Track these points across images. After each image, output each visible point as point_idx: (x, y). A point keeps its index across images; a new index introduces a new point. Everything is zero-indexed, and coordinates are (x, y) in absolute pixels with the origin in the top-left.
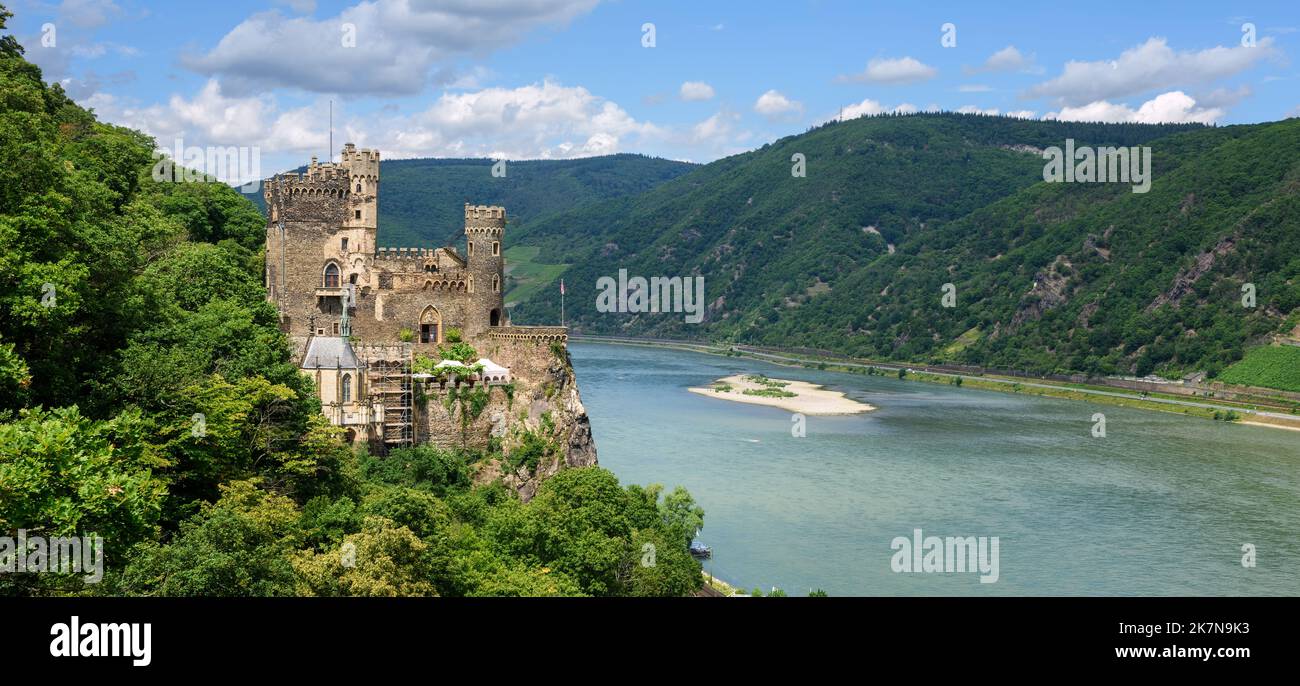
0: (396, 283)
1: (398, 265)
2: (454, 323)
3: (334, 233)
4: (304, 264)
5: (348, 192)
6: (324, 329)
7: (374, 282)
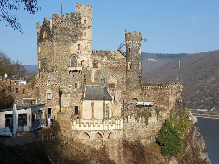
0: (100, 65)
1: (100, 57)
2: (121, 83)
3: (74, 42)
4: (62, 56)
5: (80, 23)
6: (71, 86)
7: (91, 65)
